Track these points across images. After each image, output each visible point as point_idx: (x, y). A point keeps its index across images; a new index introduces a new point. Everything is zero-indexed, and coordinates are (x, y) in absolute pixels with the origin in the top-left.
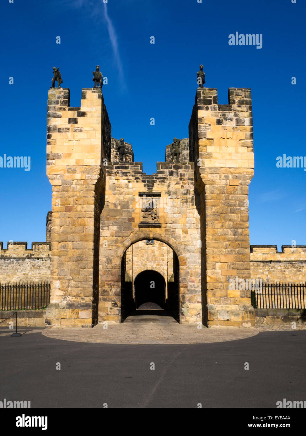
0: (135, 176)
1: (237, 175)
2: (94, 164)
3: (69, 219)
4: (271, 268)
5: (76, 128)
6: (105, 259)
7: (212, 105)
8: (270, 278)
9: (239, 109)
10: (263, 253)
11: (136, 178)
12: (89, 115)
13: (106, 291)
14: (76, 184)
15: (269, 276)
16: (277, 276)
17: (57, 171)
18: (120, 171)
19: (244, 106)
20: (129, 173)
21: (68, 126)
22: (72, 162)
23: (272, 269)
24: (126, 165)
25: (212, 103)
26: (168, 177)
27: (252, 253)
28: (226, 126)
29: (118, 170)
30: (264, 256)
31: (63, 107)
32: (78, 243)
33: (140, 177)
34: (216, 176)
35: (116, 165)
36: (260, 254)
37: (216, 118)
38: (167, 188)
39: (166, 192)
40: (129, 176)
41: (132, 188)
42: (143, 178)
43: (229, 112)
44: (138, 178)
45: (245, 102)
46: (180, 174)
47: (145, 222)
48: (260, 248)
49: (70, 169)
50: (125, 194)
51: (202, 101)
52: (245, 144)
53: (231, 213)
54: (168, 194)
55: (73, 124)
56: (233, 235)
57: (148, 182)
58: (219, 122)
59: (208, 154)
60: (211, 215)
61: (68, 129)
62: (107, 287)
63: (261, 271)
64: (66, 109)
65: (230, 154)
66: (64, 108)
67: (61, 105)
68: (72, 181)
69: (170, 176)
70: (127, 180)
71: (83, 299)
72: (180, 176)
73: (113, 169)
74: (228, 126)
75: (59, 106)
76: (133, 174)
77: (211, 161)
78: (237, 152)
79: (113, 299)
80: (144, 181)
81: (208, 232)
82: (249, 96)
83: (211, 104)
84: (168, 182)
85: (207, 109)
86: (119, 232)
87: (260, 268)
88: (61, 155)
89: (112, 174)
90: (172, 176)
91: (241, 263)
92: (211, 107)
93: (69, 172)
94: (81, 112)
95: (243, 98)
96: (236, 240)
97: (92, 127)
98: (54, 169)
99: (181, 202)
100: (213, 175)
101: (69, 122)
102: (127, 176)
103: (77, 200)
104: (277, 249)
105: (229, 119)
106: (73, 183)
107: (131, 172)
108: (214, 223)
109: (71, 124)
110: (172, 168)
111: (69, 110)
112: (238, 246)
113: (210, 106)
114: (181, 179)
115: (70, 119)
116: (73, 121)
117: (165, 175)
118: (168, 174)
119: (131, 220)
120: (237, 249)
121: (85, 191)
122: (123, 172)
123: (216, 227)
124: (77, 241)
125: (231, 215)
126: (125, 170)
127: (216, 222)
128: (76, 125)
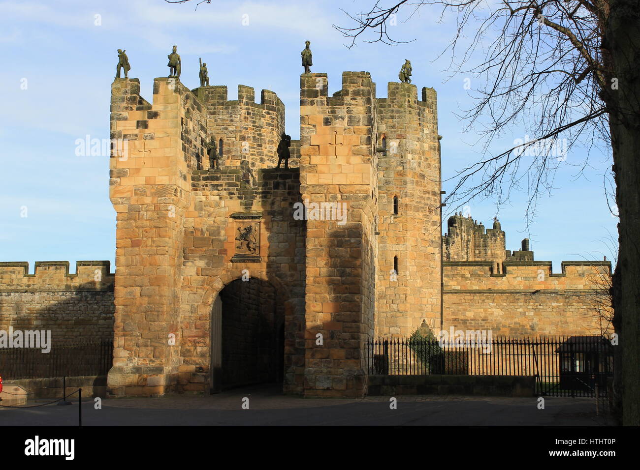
0: (228, 190)
1: (348, 194)
2: (167, 183)
3: (137, 257)
4: (540, 305)
5: (146, 135)
6: (188, 307)
7: (319, 99)
8: (538, 323)
9: (353, 102)
10: (525, 276)
11: (231, 194)
12: (162, 115)
13: (189, 351)
14: (147, 211)
15: (536, 320)
16: (551, 319)
17: (123, 193)
18: (209, 182)
19: (360, 98)
20: (221, 185)
21: (137, 132)
22: (141, 181)
23: (542, 307)
24: (217, 174)
25: (319, 95)
26: (272, 191)
27: (505, 276)
28: (335, 127)
29: (206, 183)
30: (527, 282)
31: (130, 105)
32: (148, 289)
33: (235, 191)
34: (321, 196)
35: (205, 175)
36: (519, 279)
37: (323, 116)
38: (270, 206)
39: (269, 213)
40: (221, 190)
41: (225, 207)
42: (239, 193)
43: (341, 107)
44: (233, 194)
45: (361, 93)
46: (289, 185)
47: (241, 255)
48: (519, 267)
49: (139, 190)
50: (215, 216)
51: (306, 93)
52: (358, 151)
53: (338, 246)
54: (272, 214)
55: (143, 128)
56: (340, 276)
57: (245, 198)
58: (327, 122)
59: (311, 167)
60: (312, 249)
61: (136, 136)
62: (190, 345)
63: (521, 310)
64: (133, 108)
65: (340, 165)
66: (131, 107)
67: (127, 103)
68: (141, 206)
69: (274, 189)
70: (218, 196)
71: (153, 362)
72: (289, 189)
73: (200, 180)
74: (338, 127)
75: (124, 104)
76: (226, 187)
77: (315, 175)
78: (348, 163)
79: (197, 362)
80: (240, 198)
81: (309, 273)
82: (367, 84)
83: (317, 96)
84: (272, 198)
85: (312, 103)
86: (207, 269)
87: (520, 304)
88: (126, 172)
89: (199, 188)
90: (278, 189)
91: (348, 313)
92: (317, 101)
93: (136, 194)
94: (152, 112)
95: (359, 86)
96: (343, 283)
97: (166, 133)
98: (119, 190)
99: (289, 226)
100: (317, 195)
101: (138, 127)
102: (218, 190)
103: (146, 232)
104: (551, 269)
105: (340, 117)
106: (142, 208)
107: (224, 184)
108: (316, 260)
109: (140, 129)
110: (278, 178)
111: (138, 109)
112: (346, 291)
113: (315, 99)
114: (289, 194)
115: (138, 122)
116: (142, 124)
117: (268, 189)
118: (272, 186)
119: (223, 251)
120: (344, 295)
121: (157, 220)
122: (213, 185)
123: (319, 266)
124: (146, 286)
125: (338, 249)
126: (216, 181)
127: (319, 259)
128: (146, 130)
